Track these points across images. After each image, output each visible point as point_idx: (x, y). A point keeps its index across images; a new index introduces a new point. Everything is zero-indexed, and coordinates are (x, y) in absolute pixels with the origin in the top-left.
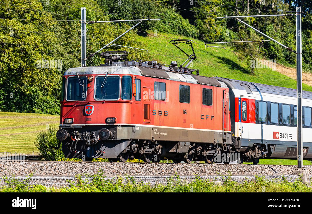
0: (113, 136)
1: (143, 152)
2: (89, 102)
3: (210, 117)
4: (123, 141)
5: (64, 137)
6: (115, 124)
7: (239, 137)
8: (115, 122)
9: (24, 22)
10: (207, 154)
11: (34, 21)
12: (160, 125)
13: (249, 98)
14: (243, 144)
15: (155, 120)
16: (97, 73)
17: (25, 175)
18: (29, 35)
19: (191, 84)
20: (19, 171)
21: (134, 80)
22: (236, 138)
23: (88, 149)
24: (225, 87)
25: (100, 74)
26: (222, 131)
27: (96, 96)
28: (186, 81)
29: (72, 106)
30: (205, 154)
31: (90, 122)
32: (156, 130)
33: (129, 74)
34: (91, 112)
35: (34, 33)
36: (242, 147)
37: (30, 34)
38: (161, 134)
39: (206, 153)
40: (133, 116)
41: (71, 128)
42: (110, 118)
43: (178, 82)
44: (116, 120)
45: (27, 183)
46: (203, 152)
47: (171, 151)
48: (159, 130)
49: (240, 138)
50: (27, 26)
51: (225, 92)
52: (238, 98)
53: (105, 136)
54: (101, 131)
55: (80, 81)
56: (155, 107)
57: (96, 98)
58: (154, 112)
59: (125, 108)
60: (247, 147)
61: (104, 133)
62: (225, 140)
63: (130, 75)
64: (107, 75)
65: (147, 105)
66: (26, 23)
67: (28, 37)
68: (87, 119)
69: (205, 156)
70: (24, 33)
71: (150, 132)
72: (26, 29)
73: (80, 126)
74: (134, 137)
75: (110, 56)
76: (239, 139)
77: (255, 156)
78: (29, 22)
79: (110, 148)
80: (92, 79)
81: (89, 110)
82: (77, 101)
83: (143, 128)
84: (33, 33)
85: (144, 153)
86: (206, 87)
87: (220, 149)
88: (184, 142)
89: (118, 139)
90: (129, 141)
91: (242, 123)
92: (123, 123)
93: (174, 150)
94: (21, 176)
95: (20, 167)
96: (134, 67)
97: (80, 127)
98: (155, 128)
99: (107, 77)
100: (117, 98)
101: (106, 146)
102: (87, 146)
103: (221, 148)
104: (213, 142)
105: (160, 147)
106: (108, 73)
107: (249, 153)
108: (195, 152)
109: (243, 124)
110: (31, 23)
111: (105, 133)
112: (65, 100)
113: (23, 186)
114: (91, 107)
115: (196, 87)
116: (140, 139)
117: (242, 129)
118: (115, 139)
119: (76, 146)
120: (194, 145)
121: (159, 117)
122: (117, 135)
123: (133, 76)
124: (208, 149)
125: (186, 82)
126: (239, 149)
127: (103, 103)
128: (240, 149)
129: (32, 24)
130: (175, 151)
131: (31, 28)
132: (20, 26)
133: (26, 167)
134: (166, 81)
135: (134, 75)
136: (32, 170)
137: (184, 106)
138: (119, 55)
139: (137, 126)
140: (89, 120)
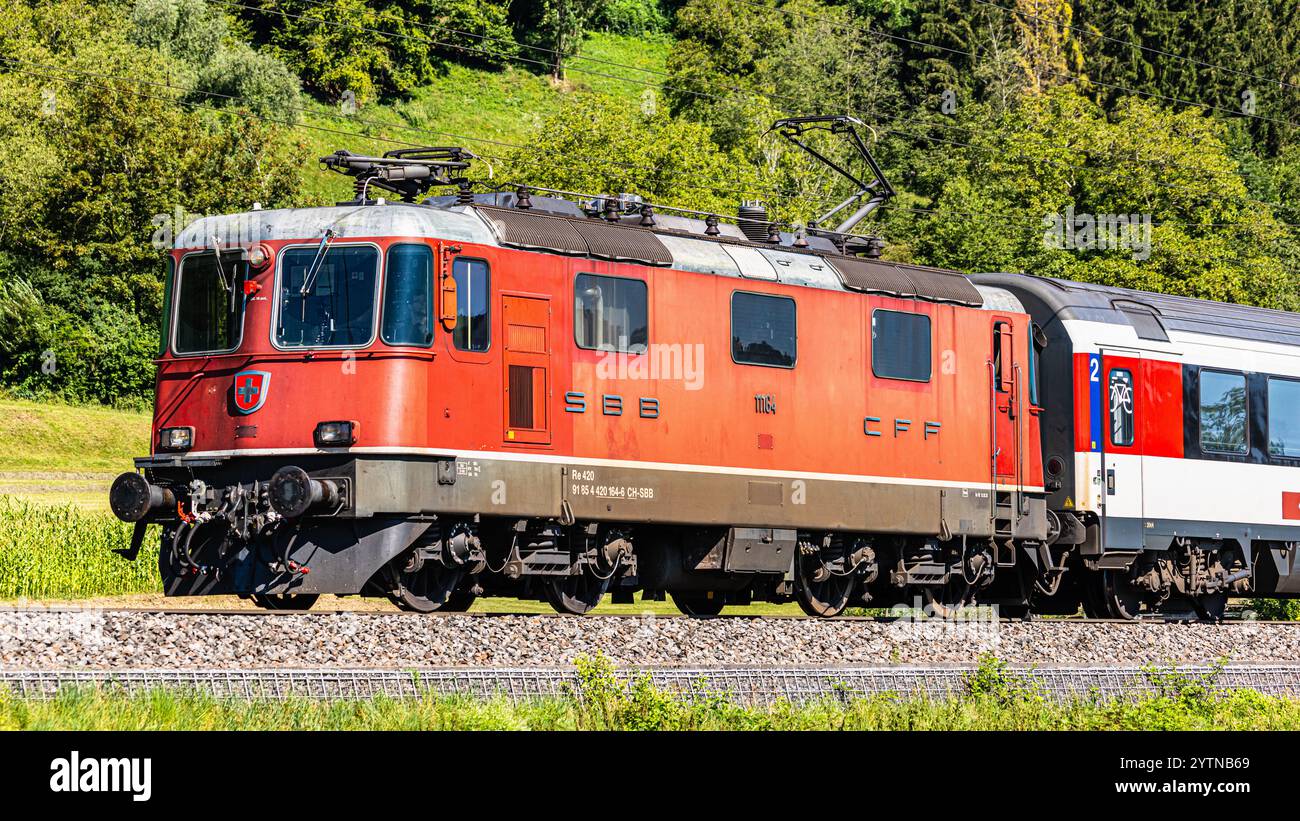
0: (340, 502)
1: (520, 569)
2: (252, 357)
3: (916, 430)
4: (383, 520)
5: (140, 508)
6: (352, 450)
7: (1093, 513)
8: (351, 443)
9: (1194, 232)
10: (909, 576)
11: (1221, 228)
12: (611, 457)
13: (1145, 355)
14: (1109, 540)
15: (576, 433)
16: (289, 236)
17: (1203, 661)
18: (1208, 266)
19: (805, 288)
20: (1188, 651)
21: (442, 262)
22: (1078, 514)
23: (243, 554)
24: (1008, 308)
25: (300, 237)
26: (987, 486)
27: (279, 331)
28: (773, 276)
29: (188, 375)
30: (900, 578)
31: (253, 441)
32: (590, 476)
33: (420, 235)
34: (256, 397)
35: (1223, 262)
36: (1107, 550)
37: (1210, 264)
38: (614, 492)
39: (905, 575)
40: (443, 416)
41: (175, 468)
42: (333, 423)
43: (733, 278)
44: (356, 433)
45: (1212, 683)
46: (895, 571)
47: (700, 566)
48: (605, 476)
49: (1099, 513)
50: (1202, 242)
51: (1005, 328)
52: (1089, 356)
53: (293, 500)
54: (277, 480)
55: (221, 270)
56: (582, 380)
57: (280, 341)
58: (570, 400)
59: (400, 378)
60: (1136, 550)
61: (288, 487)
62: (1008, 522)
63: (423, 242)
64: (325, 242)
65: (530, 369)
66: (1201, 234)
67: (1205, 272)
68: (242, 427)
69: (901, 585)
70: (1195, 264)
71: (552, 487)
72: (1199, 250)
73: (211, 459)
74: (450, 505)
75: (375, 165)
76: (1091, 519)
77: (1188, 586)
78: (1208, 230)
79: (334, 551)
80: (265, 259)
81: (248, 391)
82: (210, 352)
83: (503, 469)
84: (1219, 261)
85: (523, 572)
86: (891, 306)
87: (986, 559)
88: (764, 527)
89: (358, 514)
90: (420, 521)
91: (1107, 455)
92: (392, 445)
93: (714, 559)
94: (1194, 664)
95: (1189, 640)
96: (468, 210)
97: (208, 464)
98: (581, 469)
99: (325, 249)
100: (365, 338)
101: (317, 543)
102: (239, 544)
103: (988, 556)
104: (936, 530)
105: (619, 550)
106: (329, 232)
107: (1154, 574)
108: (846, 570)
109: (1111, 459)
110: (1214, 233)
111: (294, 487)
112: (168, 353)
113: (1199, 692)
114: (258, 380)
115: (835, 303)
116: (485, 511)
117: (1107, 476)
118: (346, 514)
119: (188, 543)
120: (827, 541)
121: (605, 422)
122: (354, 494)
123: (439, 247)
124: (916, 557)
125: (776, 282)
126: (1096, 558)
127: (307, 359)
128: (1101, 559)
129: (1216, 235)
130: (718, 567)
131: (1214, 246)
132: (1182, 243)
133: (1208, 638)
134: (650, 275)
135: (446, 242)
136: (1223, 646)
137: (762, 378)
138: (425, 165)
139: (466, 460)
140: (249, 432)
